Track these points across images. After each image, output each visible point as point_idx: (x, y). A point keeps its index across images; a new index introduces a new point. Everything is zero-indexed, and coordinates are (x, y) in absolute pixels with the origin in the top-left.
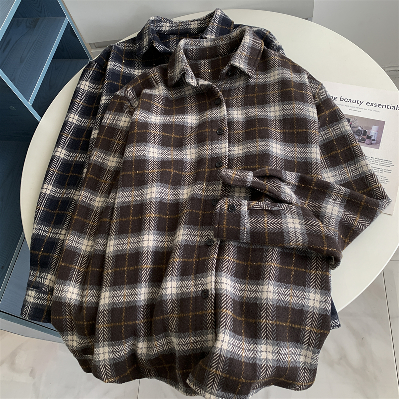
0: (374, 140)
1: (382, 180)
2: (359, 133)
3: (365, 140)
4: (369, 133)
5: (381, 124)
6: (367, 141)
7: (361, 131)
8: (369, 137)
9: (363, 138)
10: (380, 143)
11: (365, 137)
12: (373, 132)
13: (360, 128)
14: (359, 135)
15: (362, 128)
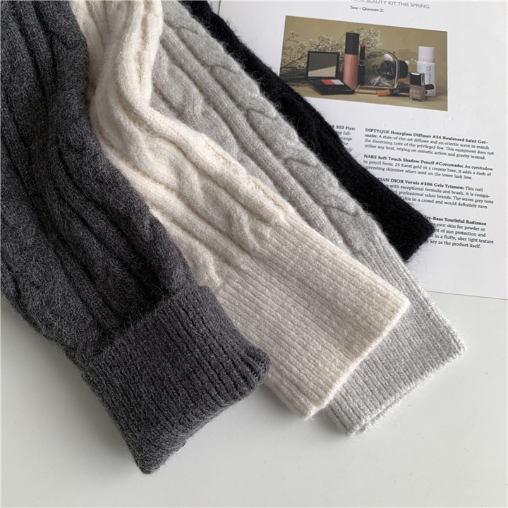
0: (430, 87)
1: (474, 198)
2: (389, 70)
3: (407, 90)
4: (415, 67)
5: (438, 40)
6: (414, 91)
7: (393, 64)
8: (417, 80)
9: (402, 83)
10: (445, 93)
11: (406, 81)
12: (423, 63)
13: (388, 57)
14: (390, 78)
15: (393, 54)
